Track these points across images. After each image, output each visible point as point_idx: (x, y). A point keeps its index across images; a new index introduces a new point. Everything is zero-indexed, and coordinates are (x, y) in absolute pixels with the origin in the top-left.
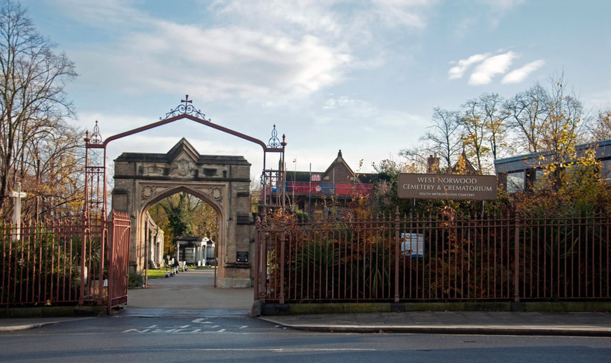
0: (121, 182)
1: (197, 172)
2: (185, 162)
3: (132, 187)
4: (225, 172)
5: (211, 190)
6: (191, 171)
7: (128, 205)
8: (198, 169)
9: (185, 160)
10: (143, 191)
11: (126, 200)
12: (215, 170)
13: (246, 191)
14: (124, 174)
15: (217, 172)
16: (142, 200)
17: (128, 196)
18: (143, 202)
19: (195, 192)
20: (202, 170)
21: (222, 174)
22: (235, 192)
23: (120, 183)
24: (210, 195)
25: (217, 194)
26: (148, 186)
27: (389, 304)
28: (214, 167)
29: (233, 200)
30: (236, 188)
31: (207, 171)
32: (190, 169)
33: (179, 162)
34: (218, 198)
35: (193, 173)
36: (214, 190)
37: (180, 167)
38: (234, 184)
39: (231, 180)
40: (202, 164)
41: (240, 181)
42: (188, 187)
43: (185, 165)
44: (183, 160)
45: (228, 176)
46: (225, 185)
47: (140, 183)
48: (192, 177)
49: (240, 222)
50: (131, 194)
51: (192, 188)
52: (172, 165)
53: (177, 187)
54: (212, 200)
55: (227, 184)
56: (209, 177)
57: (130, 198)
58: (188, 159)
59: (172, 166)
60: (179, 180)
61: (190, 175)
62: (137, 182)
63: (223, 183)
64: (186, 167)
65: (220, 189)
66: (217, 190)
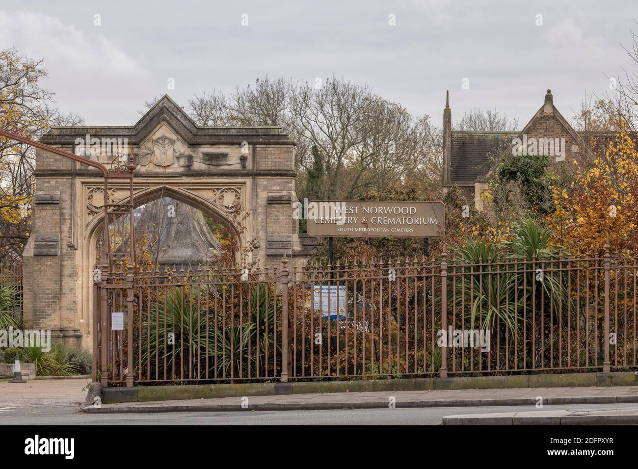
0: (49, 182)
1: (190, 158)
2: (167, 141)
3: (69, 191)
4: (243, 159)
5: (218, 193)
6: (178, 158)
7: (61, 225)
8: (192, 154)
9: (166, 138)
10: (89, 198)
11: (57, 216)
12: (225, 156)
13: (284, 193)
14: (54, 168)
15: (227, 159)
16: (89, 214)
17: (61, 208)
18: (91, 217)
19: (189, 197)
20: (200, 156)
21: (239, 162)
22: (263, 196)
23: (46, 185)
24: (217, 203)
25: (229, 199)
26: (99, 189)
27: (273, 385)
28: (222, 149)
29: (260, 210)
30: (265, 188)
31: (210, 158)
32: (178, 154)
33: (157, 141)
34: (231, 208)
35: (183, 162)
36: (224, 194)
37: (157, 151)
38: (263, 181)
39: (255, 174)
40: (200, 144)
41: (272, 175)
42: (175, 188)
43: (166, 147)
44: (164, 138)
45: (249, 165)
46: (245, 183)
47: (83, 183)
48: (182, 169)
49: (273, 252)
50: (67, 205)
51: (182, 190)
52: (143, 147)
53: (153, 188)
54: (221, 212)
55: (248, 181)
56: (213, 168)
57: (67, 211)
58: (174, 137)
59: (144, 151)
60: (156, 175)
61: (177, 167)
62: (78, 181)
63: (240, 180)
64: (170, 153)
65: (236, 191)
66: (229, 192)
